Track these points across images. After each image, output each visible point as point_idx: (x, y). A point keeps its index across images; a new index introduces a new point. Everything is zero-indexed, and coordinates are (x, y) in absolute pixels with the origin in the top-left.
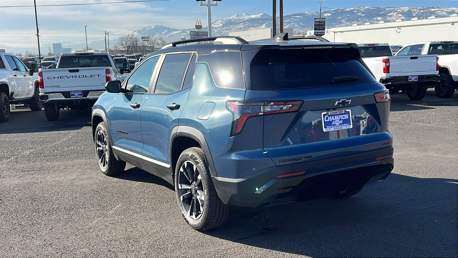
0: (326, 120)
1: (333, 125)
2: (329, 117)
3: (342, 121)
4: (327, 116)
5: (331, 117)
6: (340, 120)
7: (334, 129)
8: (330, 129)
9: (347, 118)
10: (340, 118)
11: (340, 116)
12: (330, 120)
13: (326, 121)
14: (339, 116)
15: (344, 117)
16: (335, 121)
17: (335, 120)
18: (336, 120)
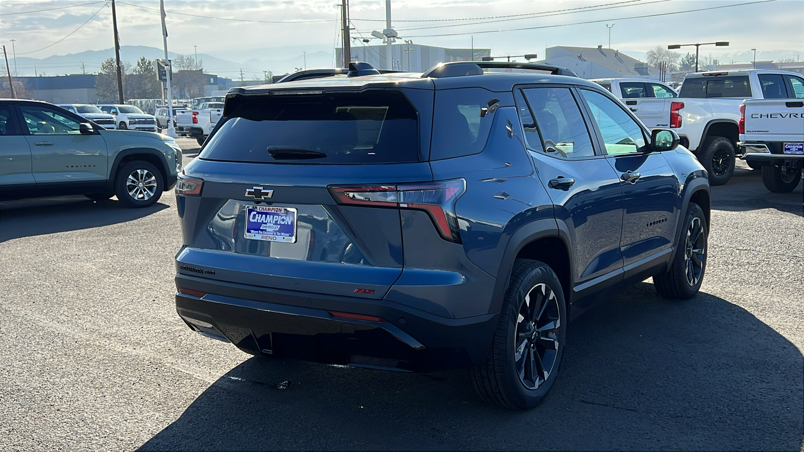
0: (253, 219)
1: (262, 230)
2: (257, 215)
3: (279, 226)
4: (255, 213)
5: (260, 215)
6: (276, 223)
7: (262, 238)
8: (255, 235)
9: (290, 224)
10: (277, 220)
11: (277, 217)
12: (259, 221)
13: (251, 220)
14: (275, 217)
15: (283, 220)
16: (266, 224)
17: (266, 222)
18: (269, 222)
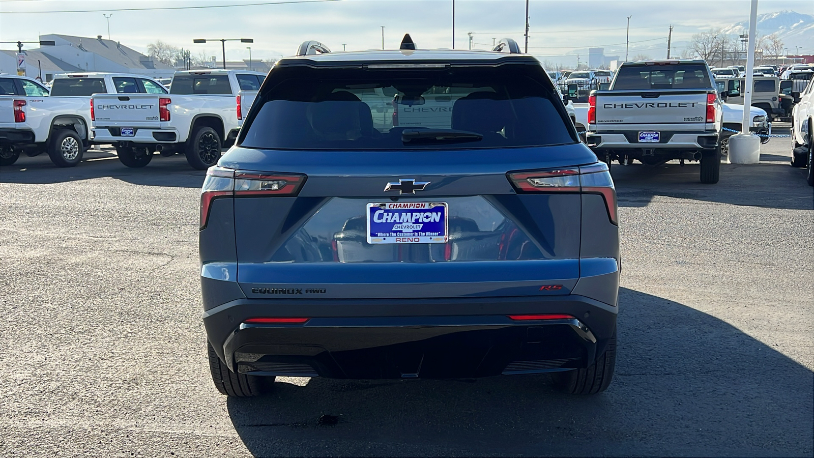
0: (378, 219)
1: (396, 232)
2: (385, 214)
3: (421, 225)
4: (382, 211)
5: (390, 214)
6: (417, 221)
7: (397, 241)
8: (384, 239)
9: (437, 220)
10: (417, 218)
11: (418, 214)
12: (388, 221)
13: (376, 220)
14: (414, 214)
15: (427, 217)
16: (401, 223)
17: (401, 221)
18: (405, 221)
